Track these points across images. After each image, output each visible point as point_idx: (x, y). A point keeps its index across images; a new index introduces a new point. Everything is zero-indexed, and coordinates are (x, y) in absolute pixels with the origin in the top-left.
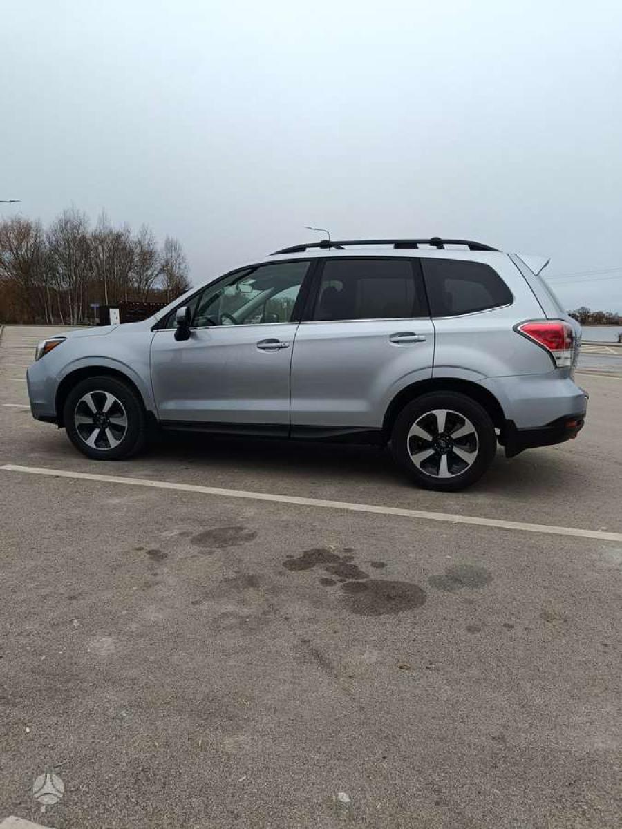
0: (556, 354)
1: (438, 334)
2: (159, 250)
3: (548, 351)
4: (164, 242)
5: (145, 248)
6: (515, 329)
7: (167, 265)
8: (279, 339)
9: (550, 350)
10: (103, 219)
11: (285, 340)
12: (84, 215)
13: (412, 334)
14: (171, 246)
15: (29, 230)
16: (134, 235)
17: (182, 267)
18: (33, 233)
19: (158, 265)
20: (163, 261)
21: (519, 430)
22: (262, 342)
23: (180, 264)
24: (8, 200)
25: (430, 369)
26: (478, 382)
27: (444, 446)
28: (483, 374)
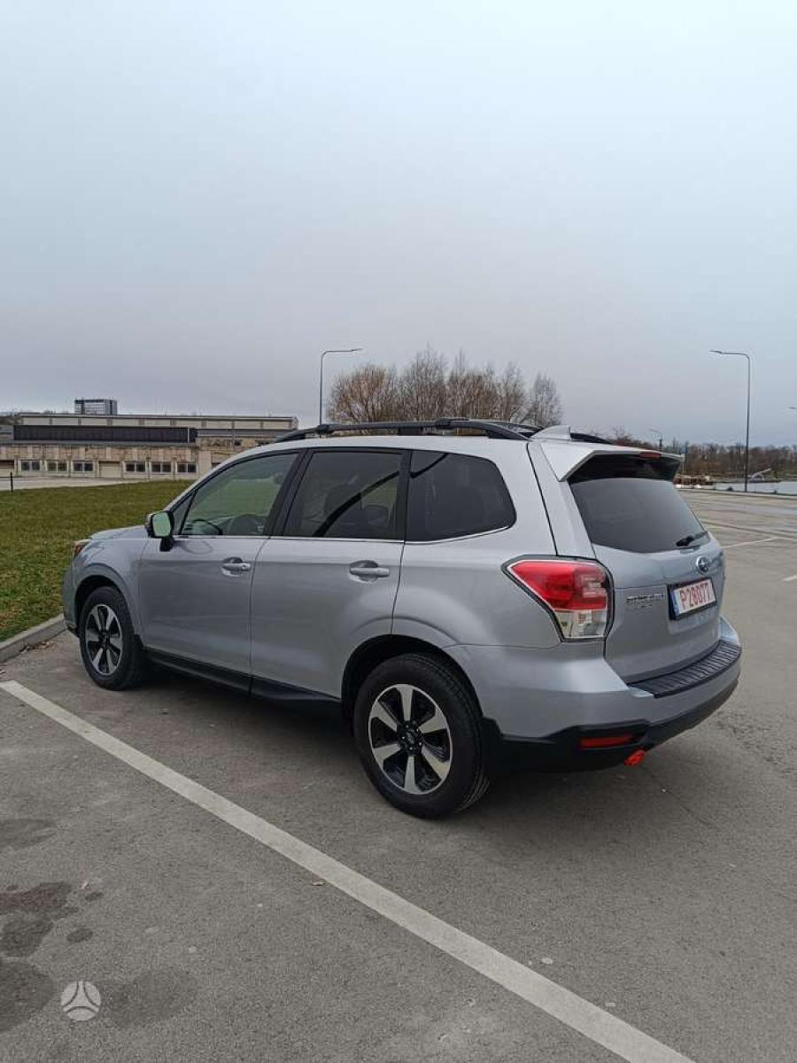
0: (560, 616)
1: (406, 568)
2: (527, 391)
3: (551, 611)
4: (534, 382)
5: (511, 392)
6: (504, 567)
7: (536, 409)
8: (242, 558)
9: (553, 609)
10: (461, 359)
11: (247, 559)
12: (441, 358)
13: (374, 565)
14: (543, 386)
15: (382, 379)
16: (499, 376)
17: (555, 410)
18: (386, 381)
19: (524, 410)
20: (530, 406)
21: (507, 738)
22: (228, 560)
23: (552, 407)
24: (350, 349)
25: (389, 621)
26: (445, 650)
27: (412, 742)
28: (454, 639)
